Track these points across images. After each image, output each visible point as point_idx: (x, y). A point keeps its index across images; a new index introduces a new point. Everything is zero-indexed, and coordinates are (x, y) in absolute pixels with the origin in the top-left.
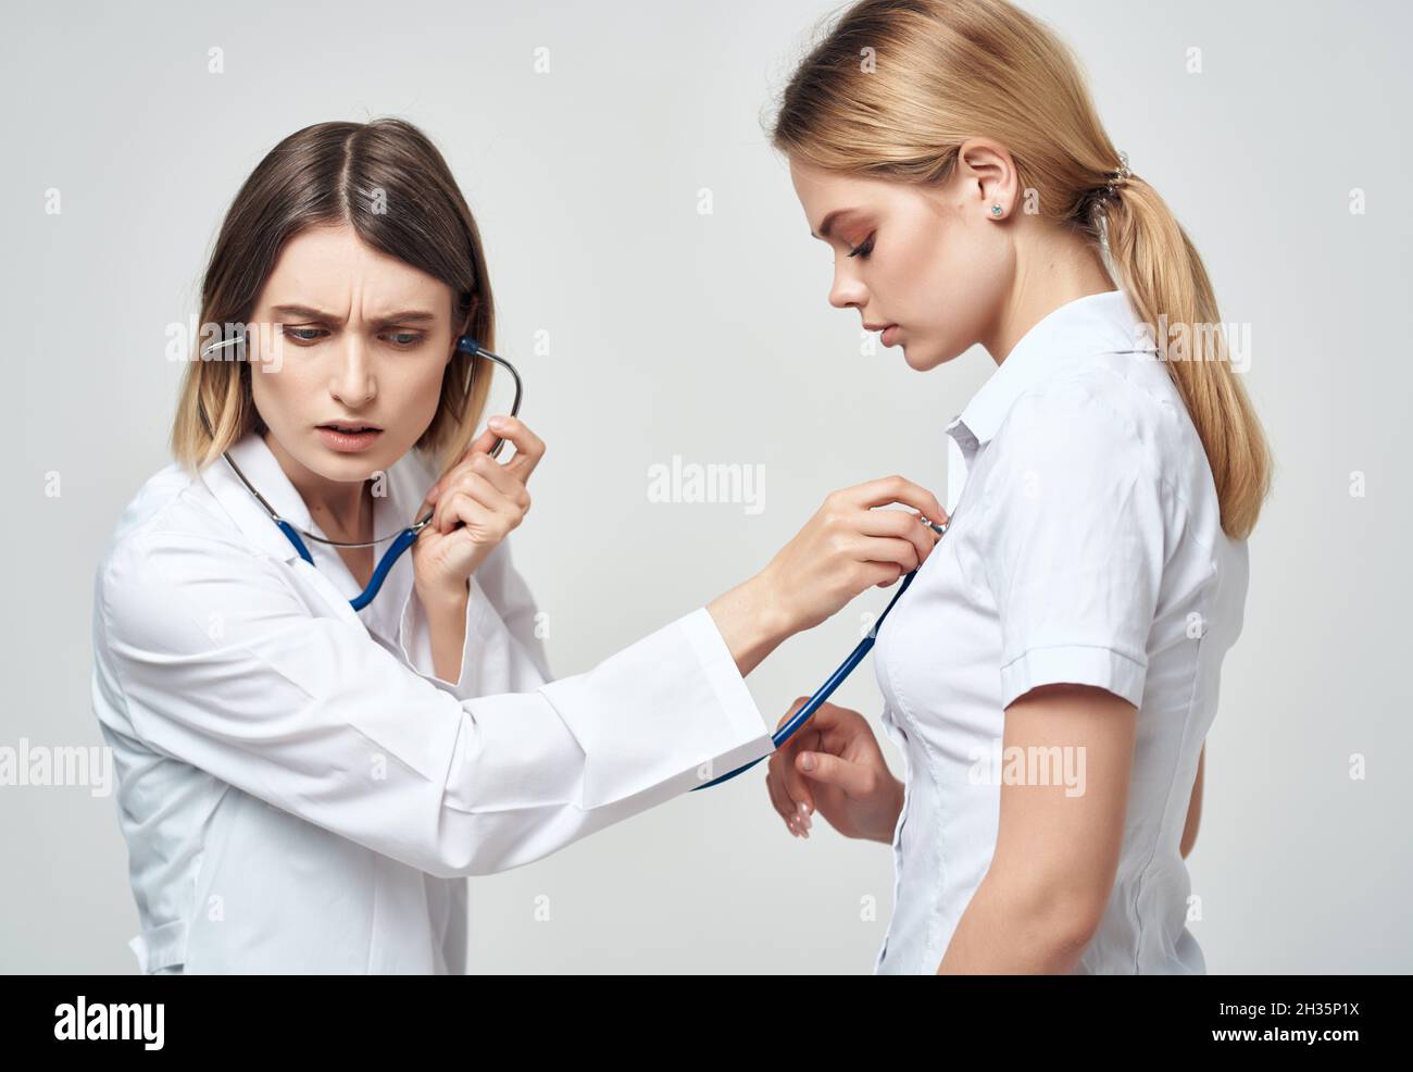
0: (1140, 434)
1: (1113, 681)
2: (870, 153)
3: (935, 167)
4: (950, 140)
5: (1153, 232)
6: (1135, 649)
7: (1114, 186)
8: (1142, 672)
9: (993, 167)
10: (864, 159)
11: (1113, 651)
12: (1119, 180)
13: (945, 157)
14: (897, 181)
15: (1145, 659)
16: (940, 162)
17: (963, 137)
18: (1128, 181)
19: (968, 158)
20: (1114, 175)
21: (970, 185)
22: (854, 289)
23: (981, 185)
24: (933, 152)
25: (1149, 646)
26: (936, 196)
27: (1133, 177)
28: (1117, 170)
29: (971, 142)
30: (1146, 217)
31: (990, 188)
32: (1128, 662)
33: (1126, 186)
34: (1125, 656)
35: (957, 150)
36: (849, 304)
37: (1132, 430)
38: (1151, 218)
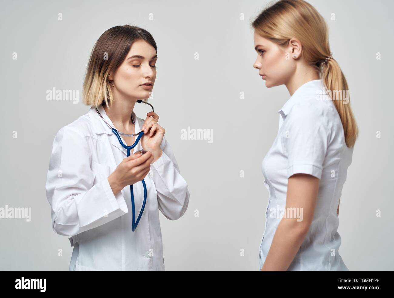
0: (323, 114)
1: (313, 173)
2: (270, 34)
3: (283, 42)
4: (289, 37)
5: (333, 72)
6: (319, 165)
7: (327, 60)
8: (321, 171)
9: (296, 46)
10: (268, 35)
11: (313, 166)
12: (329, 59)
13: (286, 40)
14: (274, 42)
15: (322, 168)
16: (285, 41)
17: (292, 37)
18: (331, 59)
19: (292, 42)
20: (328, 57)
21: (290, 49)
22: (259, 65)
23: (293, 50)
24: (284, 38)
25: (323, 165)
26: (282, 49)
27: (332, 59)
28: (329, 56)
29: (293, 39)
30: (333, 69)
31: (295, 51)
32: (317, 169)
33: (330, 60)
34: (316, 167)
35: (289, 40)
36: (257, 68)
37: (321, 113)
38: (334, 69)
